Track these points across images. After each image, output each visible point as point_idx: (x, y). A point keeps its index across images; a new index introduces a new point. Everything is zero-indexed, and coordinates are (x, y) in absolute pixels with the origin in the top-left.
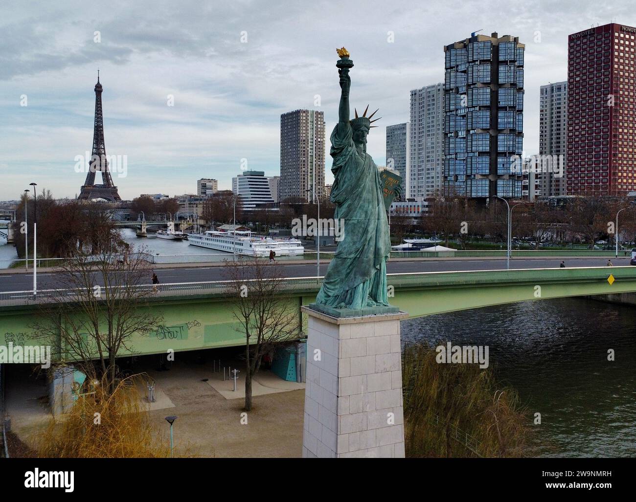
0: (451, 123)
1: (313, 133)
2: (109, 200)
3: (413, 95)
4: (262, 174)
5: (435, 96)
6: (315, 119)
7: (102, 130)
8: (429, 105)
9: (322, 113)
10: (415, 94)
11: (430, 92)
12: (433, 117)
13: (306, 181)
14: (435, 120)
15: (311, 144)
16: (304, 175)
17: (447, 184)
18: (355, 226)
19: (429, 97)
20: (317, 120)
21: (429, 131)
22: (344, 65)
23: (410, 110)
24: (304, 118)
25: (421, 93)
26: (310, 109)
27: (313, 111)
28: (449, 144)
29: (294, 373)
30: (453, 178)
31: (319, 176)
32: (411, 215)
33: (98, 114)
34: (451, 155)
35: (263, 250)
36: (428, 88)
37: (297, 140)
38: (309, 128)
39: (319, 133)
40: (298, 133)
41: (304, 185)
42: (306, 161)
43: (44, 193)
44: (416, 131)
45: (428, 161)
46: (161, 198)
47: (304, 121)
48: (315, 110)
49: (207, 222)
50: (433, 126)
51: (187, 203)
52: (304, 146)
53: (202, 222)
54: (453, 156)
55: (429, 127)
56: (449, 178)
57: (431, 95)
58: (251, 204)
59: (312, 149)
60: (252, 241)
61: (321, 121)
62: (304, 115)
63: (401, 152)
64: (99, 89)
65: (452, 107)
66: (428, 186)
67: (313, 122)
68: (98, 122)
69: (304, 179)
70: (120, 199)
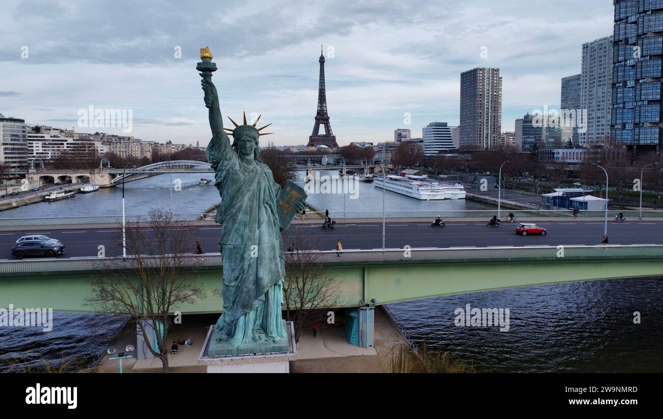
0: (619, 74)
1: (489, 88)
2: (330, 146)
3: (584, 48)
4: (445, 125)
5: (607, 48)
6: (491, 75)
7: (325, 92)
8: (601, 57)
9: (498, 70)
10: (587, 47)
11: (601, 44)
12: (605, 68)
13: (482, 131)
14: (606, 70)
15: (487, 98)
16: (480, 125)
17: (614, 132)
18: (232, 252)
19: (601, 49)
20: (493, 76)
21: (600, 81)
22: (206, 69)
23: (581, 62)
24: (481, 75)
25: (592, 45)
26: (486, 67)
27: (490, 68)
28: (617, 94)
29: (356, 337)
30: (620, 127)
31: (494, 125)
32: (569, 161)
33: (321, 80)
34: (619, 104)
35: (428, 193)
36: (601, 40)
37: (475, 95)
38: (485, 84)
39: (495, 88)
40: (475, 88)
41: (480, 134)
42: (482, 113)
43: (269, 145)
44: (587, 82)
45: (599, 110)
46: (366, 146)
47: (481, 78)
48: (492, 67)
49: (395, 166)
50: (605, 76)
51: (384, 149)
52: (481, 99)
53: (390, 166)
54: (621, 106)
55: (600, 77)
56: (616, 127)
57: (603, 46)
58: (435, 150)
59: (488, 102)
60: (421, 186)
61: (497, 77)
62: (481, 72)
63: (575, 101)
64: (323, 60)
65: (620, 58)
66: (599, 134)
67: (489, 78)
68: (321, 86)
69: (480, 128)
70: (338, 146)
